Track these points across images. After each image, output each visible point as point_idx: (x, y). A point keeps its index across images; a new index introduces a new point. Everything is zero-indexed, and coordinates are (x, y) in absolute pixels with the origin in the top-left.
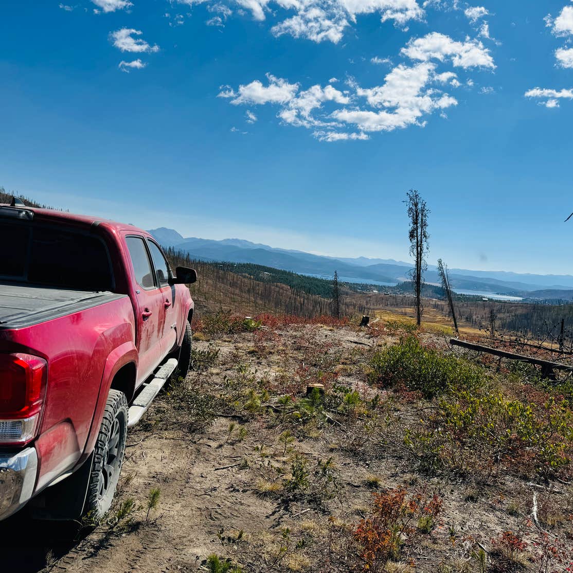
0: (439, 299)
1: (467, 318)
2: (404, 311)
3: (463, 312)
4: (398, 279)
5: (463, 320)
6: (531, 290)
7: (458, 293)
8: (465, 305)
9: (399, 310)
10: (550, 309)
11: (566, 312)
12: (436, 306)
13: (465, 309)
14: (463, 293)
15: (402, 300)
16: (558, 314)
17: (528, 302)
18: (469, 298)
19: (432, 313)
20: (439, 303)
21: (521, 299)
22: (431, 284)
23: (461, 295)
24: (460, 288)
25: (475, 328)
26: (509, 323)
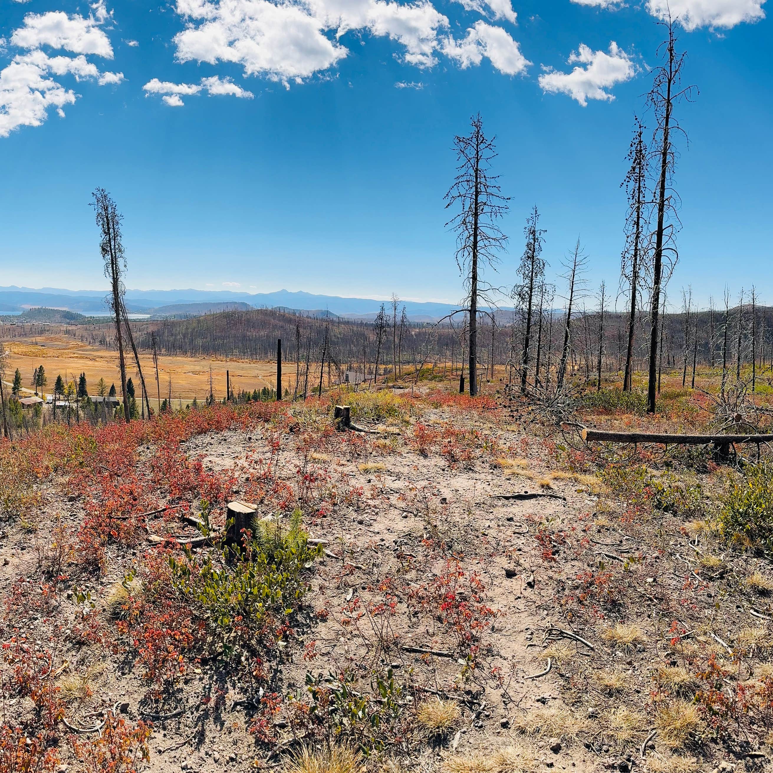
0: (68, 323)
1: (101, 341)
2: (34, 341)
3: (96, 335)
4: (23, 306)
5: (97, 344)
6: (156, 307)
7: (87, 316)
8: (97, 328)
9: (29, 340)
10: (179, 324)
11: (195, 325)
12: (67, 332)
13: (96, 332)
14: (92, 316)
15: (31, 328)
16: (187, 329)
17: (156, 319)
18: (99, 320)
19: (65, 339)
20: (70, 328)
21: (149, 316)
22: (58, 308)
23: (91, 317)
24: (87, 310)
25: (110, 350)
26: (142, 341)
